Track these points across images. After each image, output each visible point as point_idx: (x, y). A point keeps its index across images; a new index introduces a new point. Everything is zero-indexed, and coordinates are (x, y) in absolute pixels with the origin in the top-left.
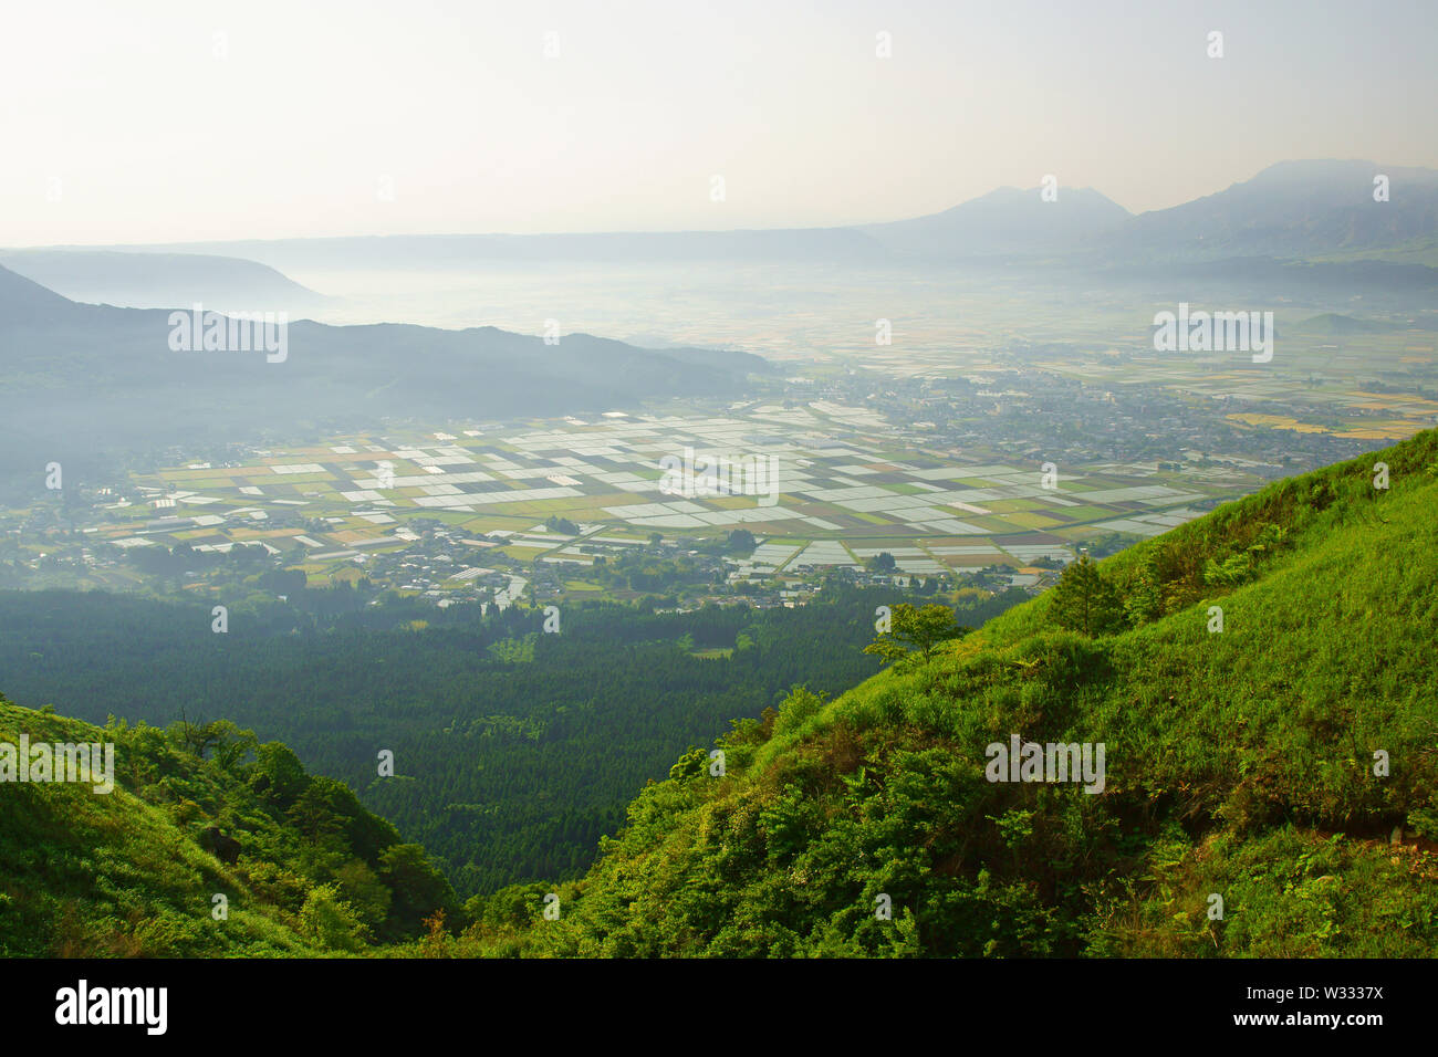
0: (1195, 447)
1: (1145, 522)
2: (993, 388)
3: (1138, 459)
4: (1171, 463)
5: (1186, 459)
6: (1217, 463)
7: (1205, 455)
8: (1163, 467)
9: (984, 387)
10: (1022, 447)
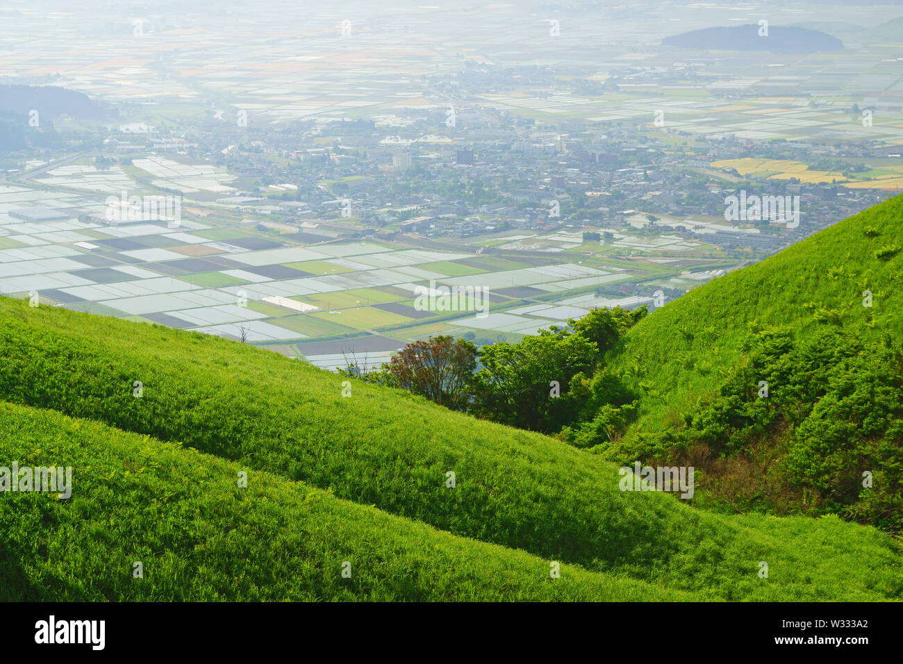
0: (646, 207)
1: (524, 315)
2: (407, 133)
3: (560, 228)
4: (601, 231)
5: (627, 225)
6: (667, 230)
7: (652, 219)
8: (588, 238)
9: (393, 131)
10: (406, 216)
